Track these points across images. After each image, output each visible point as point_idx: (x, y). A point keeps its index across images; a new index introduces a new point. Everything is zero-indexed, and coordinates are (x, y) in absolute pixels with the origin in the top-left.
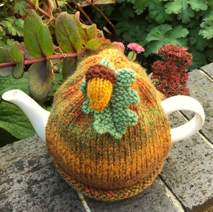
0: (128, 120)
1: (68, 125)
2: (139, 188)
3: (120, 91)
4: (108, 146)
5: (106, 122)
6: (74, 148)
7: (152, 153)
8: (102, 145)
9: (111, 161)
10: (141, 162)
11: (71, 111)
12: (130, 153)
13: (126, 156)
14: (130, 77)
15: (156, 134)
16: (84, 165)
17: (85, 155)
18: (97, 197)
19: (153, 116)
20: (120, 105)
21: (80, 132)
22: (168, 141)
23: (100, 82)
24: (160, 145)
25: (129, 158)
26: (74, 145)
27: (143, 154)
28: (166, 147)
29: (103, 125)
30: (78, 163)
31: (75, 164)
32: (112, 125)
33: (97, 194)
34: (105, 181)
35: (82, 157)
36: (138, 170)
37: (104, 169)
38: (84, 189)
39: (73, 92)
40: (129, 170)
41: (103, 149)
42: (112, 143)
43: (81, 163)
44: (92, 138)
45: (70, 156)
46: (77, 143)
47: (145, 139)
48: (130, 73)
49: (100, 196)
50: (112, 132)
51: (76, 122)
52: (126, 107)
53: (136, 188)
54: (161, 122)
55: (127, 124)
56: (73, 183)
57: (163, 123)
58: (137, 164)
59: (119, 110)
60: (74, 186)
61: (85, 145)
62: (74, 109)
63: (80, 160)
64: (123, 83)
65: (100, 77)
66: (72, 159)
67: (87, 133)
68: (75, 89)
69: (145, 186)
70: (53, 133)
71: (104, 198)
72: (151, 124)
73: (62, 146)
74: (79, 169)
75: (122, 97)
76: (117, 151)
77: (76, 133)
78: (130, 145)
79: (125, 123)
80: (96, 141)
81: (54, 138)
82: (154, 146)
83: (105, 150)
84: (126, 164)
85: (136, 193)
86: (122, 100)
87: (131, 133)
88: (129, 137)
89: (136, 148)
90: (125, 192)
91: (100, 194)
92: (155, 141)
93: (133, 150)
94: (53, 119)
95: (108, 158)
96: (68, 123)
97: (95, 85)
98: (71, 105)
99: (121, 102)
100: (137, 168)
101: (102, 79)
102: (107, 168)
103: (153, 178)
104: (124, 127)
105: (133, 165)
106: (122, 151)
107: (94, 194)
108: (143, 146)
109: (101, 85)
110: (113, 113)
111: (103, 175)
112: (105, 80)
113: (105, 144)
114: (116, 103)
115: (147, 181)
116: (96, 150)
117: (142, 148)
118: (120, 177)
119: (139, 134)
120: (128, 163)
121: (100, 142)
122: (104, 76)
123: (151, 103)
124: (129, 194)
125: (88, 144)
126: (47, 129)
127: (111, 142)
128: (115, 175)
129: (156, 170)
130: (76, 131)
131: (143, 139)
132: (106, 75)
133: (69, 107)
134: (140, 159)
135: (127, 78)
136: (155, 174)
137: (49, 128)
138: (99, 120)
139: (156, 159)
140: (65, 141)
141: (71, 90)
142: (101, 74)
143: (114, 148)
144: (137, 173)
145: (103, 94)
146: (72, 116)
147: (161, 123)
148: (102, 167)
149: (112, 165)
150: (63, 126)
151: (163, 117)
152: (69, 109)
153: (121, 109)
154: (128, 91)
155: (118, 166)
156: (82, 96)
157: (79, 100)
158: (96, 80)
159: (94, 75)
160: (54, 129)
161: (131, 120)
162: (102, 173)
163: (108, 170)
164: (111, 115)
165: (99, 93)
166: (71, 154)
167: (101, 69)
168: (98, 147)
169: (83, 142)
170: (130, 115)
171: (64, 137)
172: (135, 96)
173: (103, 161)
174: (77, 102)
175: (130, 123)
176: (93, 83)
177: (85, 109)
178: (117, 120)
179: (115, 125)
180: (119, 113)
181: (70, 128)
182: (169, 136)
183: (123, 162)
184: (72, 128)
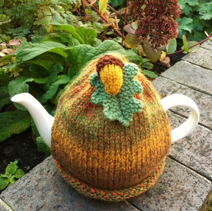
0: (134, 107)
1: (77, 118)
2: (143, 187)
3: (125, 82)
4: (115, 135)
5: (114, 110)
6: (82, 140)
7: (156, 145)
8: (109, 133)
9: (118, 151)
10: (145, 153)
11: (79, 104)
12: (136, 143)
13: (132, 145)
14: (133, 69)
15: (158, 127)
16: (91, 158)
17: (93, 146)
18: (103, 197)
19: (154, 109)
20: (126, 94)
21: (87, 123)
22: (168, 136)
23: (112, 67)
24: (162, 138)
25: (134, 148)
26: (82, 137)
27: (147, 145)
28: (167, 141)
29: (112, 112)
30: (85, 157)
31: (82, 158)
32: (120, 113)
33: (102, 193)
34: (111, 174)
35: (90, 149)
36: (143, 162)
37: (111, 161)
38: (89, 190)
39: (80, 90)
40: (135, 161)
41: (110, 138)
42: (119, 132)
43: (88, 157)
44: (100, 126)
45: (77, 150)
46: (85, 135)
47: (148, 129)
48: (133, 66)
49: (105, 195)
50: (121, 119)
51: (84, 114)
52: (131, 95)
53: (140, 187)
54: (161, 115)
55: (134, 111)
56: (78, 185)
57: (163, 117)
58: (142, 155)
59: (125, 99)
60: (78, 188)
61: (93, 135)
62: (82, 102)
63: (88, 153)
64: (128, 75)
65: (111, 63)
66: (79, 153)
67: (95, 123)
68: (81, 87)
69: (149, 185)
70: (60, 130)
71: (109, 197)
72: (153, 116)
73: (69, 142)
74: (86, 164)
75: (127, 87)
76: (123, 140)
77: (84, 125)
78: (135, 133)
79: (132, 109)
80: (104, 130)
81: (61, 135)
82: (156, 138)
83: (112, 139)
84: (132, 154)
85: (141, 192)
86: (127, 90)
87: (136, 122)
88: (134, 126)
89: (140, 138)
90: (130, 191)
91: (105, 193)
92: (157, 133)
93: (138, 139)
94: (60, 118)
95: (115, 148)
96: (77, 115)
97: (108, 70)
98: (80, 99)
99: (127, 91)
100: (142, 160)
101: (113, 65)
102: (114, 159)
103: (156, 177)
104: (131, 114)
105: (139, 155)
106: (128, 140)
107: (100, 193)
108: (147, 136)
109: (113, 69)
110: (120, 102)
111: (109, 167)
112: (116, 66)
113: (112, 132)
114: (122, 92)
115: (150, 180)
116: (104, 139)
117: (146, 138)
118: (126, 170)
119: (143, 123)
120: (134, 154)
121: (107, 130)
122: (114, 62)
123: (151, 97)
124: (135, 192)
125: (95, 134)
126: (53, 129)
127: (117, 131)
128: (122, 167)
129: (158, 170)
130: (84, 123)
131: (146, 129)
132: (116, 61)
133: (77, 100)
134: (144, 150)
135: (131, 70)
136: (157, 173)
137: (55, 127)
138: (108, 108)
139: (159, 153)
140: (72, 136)
141: (78, 89)
142: (111, 61)
143: (120, 136)
144: (142, 165)
145: (116, 77)
146: (80, 108)
147: (161, 117)
148: (109, 159)
149: (119, 155)
150: (71, 119)
151: (163, 112)
152: (78, 102)
153: (127, 98)
154: (133, 81)
155: (125, 157)
156: (89, 90)
157: (87, 93)
158: (108, 66)
159: (105, 63)
160: (61, 127)
161: (137, 107)
162: (108, 166)
163: (115, 161)
164: (118, 104)
165: (113, 76)
166: (79, 147)
167: (110, 57)
168: (106, 136)
169: (91, 132)
170: (136, 102)
171: (72, 131)
172: (139, 85)
173: (110, 151)
174: (84, 96)
175: (136, 110)
176: (105, 70)
177: (94, 100)
178: (124, 108)
179: (122, 113)
180: (126, 102)
181: (78, 120)
182: (169, 131)
183: (130, 152)
184: (80, 120)
